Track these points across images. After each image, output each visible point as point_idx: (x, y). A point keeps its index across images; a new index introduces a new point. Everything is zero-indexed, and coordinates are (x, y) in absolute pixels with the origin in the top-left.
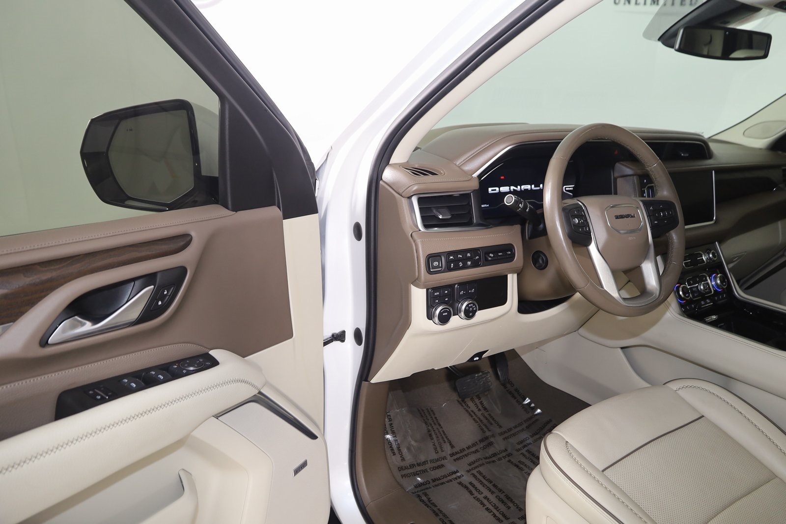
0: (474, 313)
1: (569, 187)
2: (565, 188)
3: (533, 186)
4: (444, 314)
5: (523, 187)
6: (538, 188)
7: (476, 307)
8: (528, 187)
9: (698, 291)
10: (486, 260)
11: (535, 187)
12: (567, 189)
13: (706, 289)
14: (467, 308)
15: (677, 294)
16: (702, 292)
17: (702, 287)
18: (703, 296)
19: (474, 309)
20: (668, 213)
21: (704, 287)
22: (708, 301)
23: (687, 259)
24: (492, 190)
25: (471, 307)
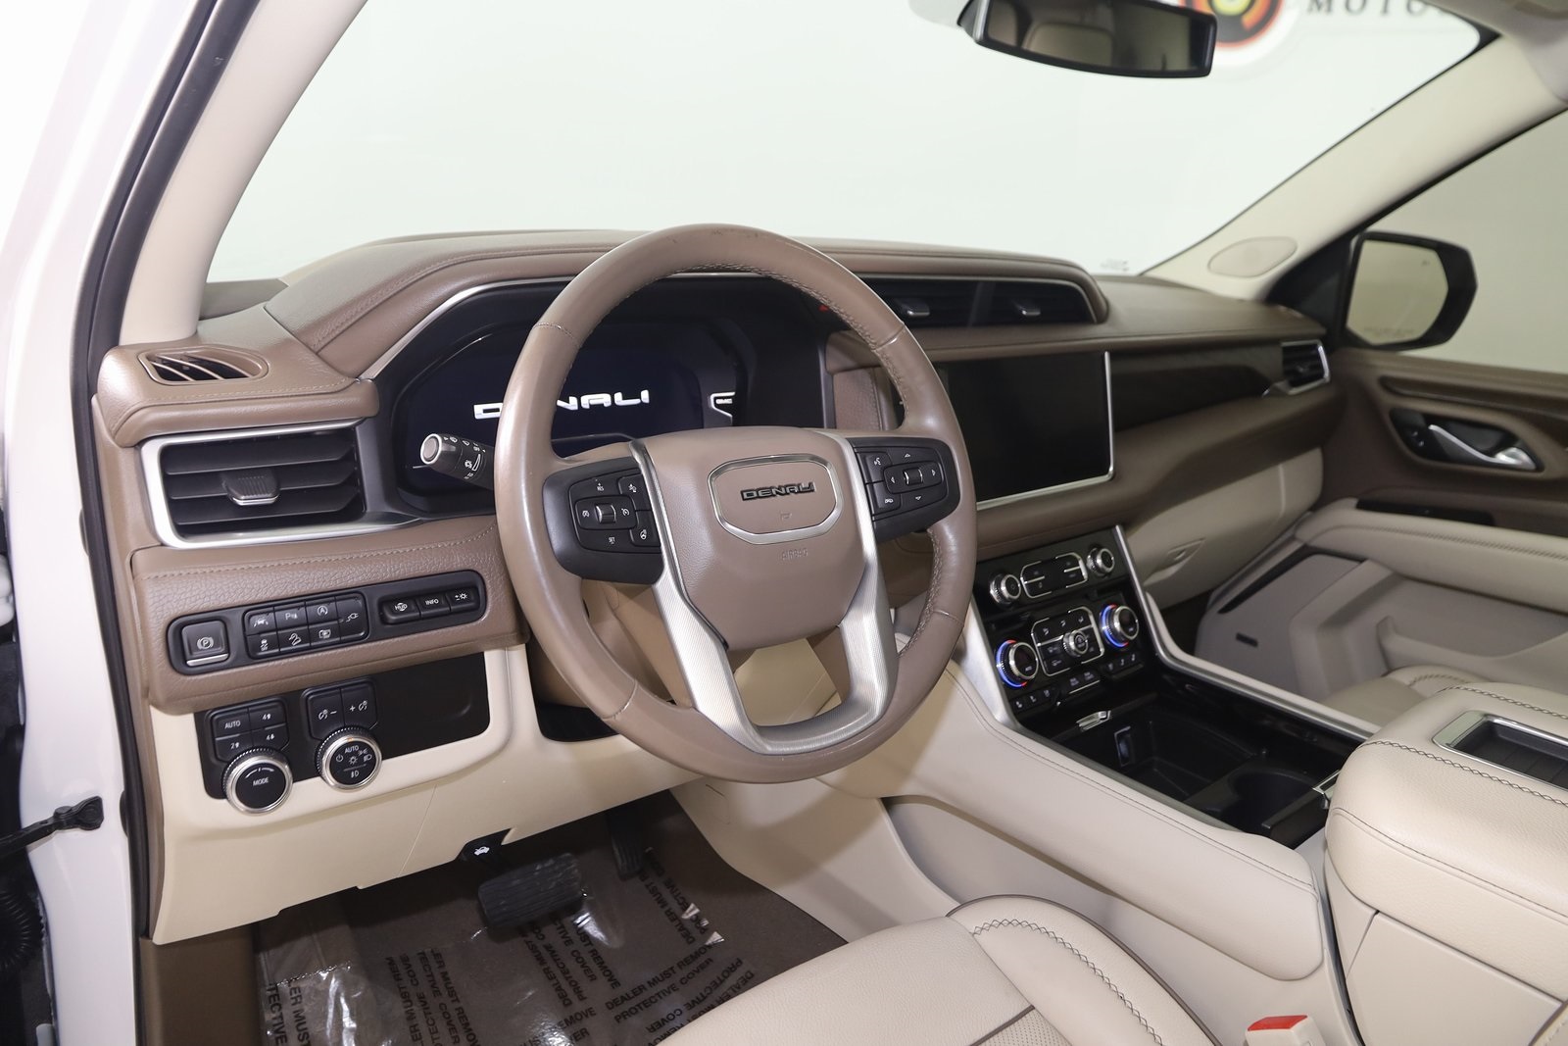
0: (367, 769)
1: (723, 398)
2: (716, 399)
3: (618, 397)
4: (256, 783)
5: (587, 401)
6: (636, 401)
7: (371, 751)
8: (604, 399)
9: (1065, 654)
10: (384, 620)
11: (624, 399)
12: (719, 402)
13: (1082, 649)
14: (340, 759)
15: (1000, 665)
16: (1074, 654)
17: (1072, 644)
18: (1074, 664)
19: (365, 758)
20: (927, 474)
21: (1076, 644)
22: (1088, 675)
23: (1036, 573)
24: (486, 411)
25: (354, 753)
